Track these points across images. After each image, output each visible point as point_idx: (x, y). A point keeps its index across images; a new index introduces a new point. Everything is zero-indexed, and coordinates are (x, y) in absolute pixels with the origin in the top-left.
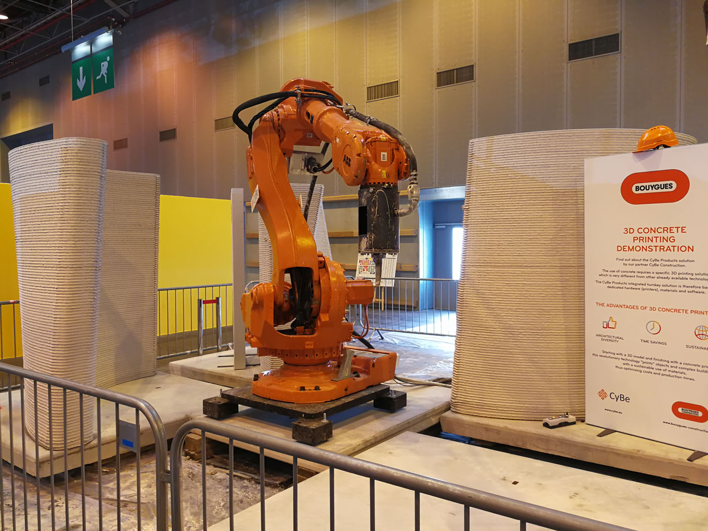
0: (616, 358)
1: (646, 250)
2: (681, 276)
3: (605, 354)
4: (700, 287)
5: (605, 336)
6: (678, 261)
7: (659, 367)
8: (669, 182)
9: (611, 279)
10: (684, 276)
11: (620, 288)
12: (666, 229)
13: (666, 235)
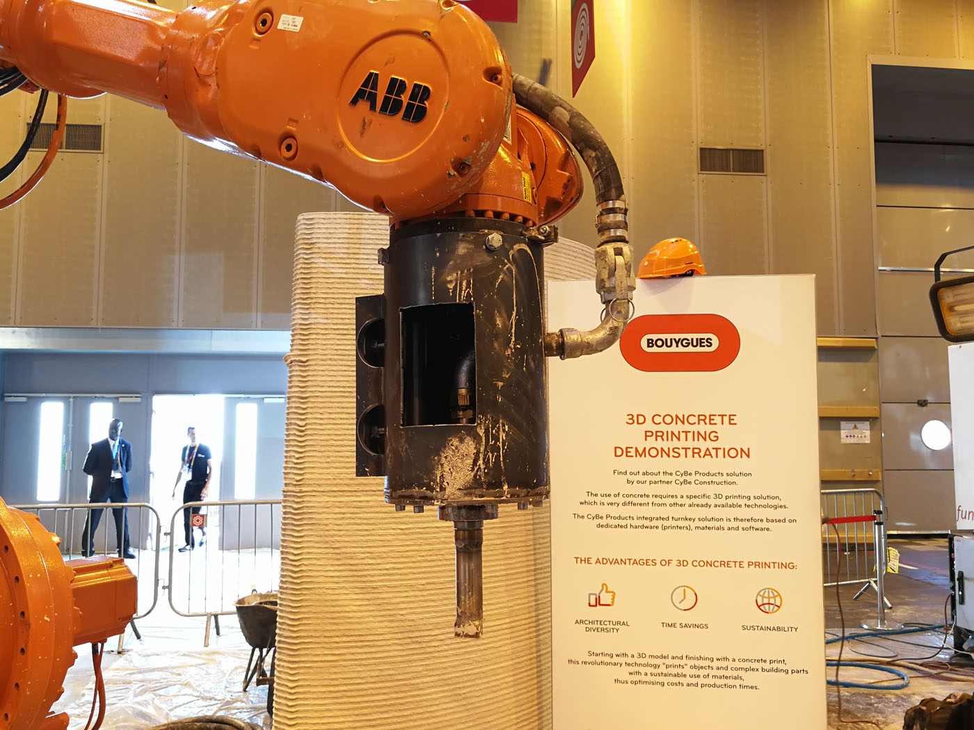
0: (615, 664)
1: (669, 456)
2: (730, 501)
3: (593, 659)
4: (762, 520)
5: (592, 622)
6: (725, 475)
7: (695, 672)
8: (706, 336)
9: (603, 511)
10: (735, 501)
11: (621, 527)
12: (703, 418)
13: (703, 428)
